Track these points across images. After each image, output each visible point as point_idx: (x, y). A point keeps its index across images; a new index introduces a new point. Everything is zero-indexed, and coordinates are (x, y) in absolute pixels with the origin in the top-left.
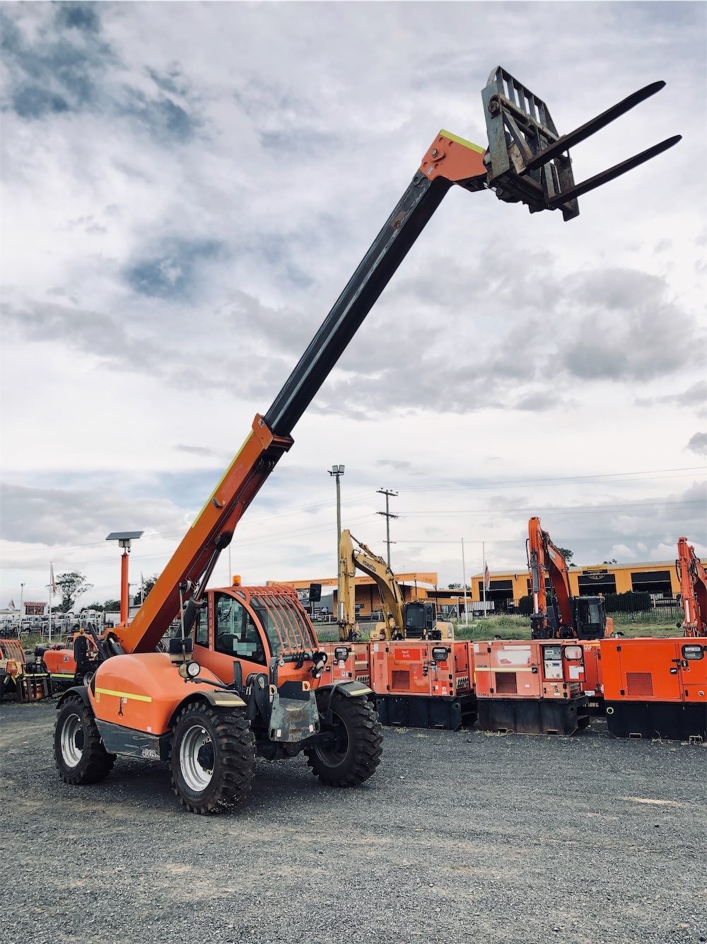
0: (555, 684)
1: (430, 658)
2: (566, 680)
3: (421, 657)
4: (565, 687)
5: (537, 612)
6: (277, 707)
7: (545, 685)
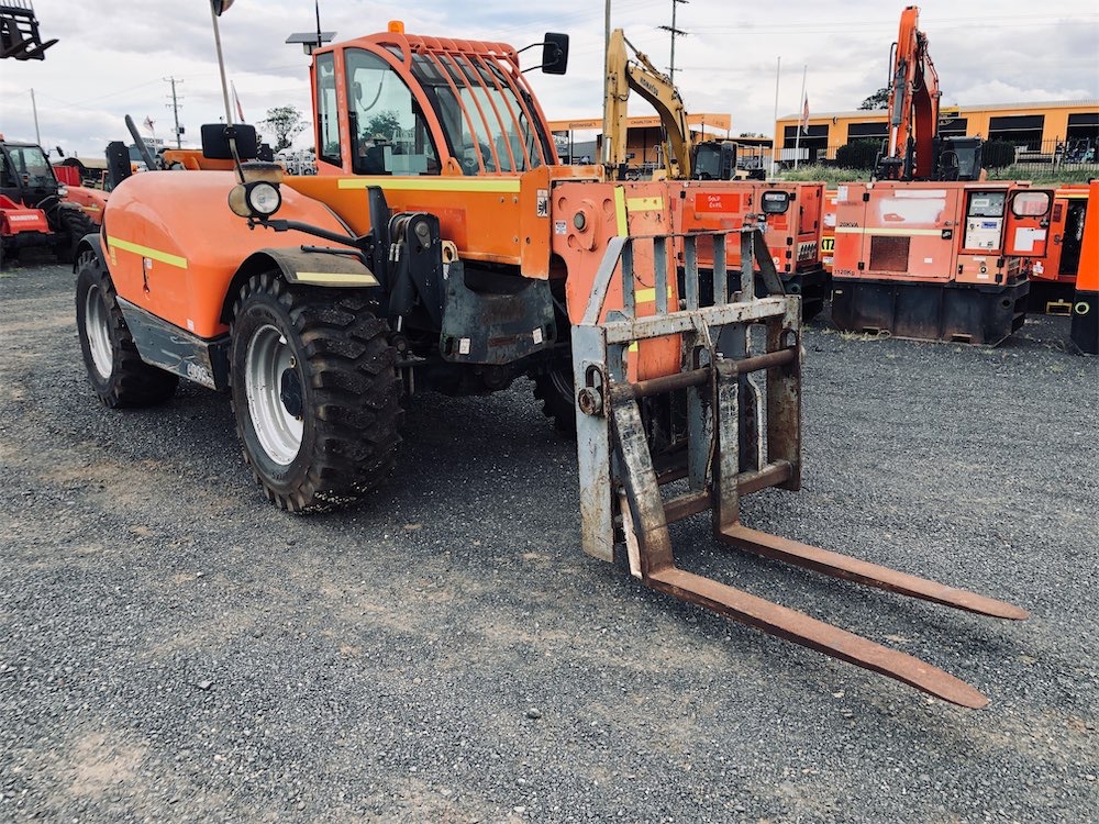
0: (983, 259)
1: (757, 209)
2: (1004, 253)
3: (741, 207)
4: (1000, 264)
5: (893, 155)
6: (458, 291)
7: (962, 260)
